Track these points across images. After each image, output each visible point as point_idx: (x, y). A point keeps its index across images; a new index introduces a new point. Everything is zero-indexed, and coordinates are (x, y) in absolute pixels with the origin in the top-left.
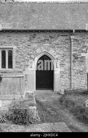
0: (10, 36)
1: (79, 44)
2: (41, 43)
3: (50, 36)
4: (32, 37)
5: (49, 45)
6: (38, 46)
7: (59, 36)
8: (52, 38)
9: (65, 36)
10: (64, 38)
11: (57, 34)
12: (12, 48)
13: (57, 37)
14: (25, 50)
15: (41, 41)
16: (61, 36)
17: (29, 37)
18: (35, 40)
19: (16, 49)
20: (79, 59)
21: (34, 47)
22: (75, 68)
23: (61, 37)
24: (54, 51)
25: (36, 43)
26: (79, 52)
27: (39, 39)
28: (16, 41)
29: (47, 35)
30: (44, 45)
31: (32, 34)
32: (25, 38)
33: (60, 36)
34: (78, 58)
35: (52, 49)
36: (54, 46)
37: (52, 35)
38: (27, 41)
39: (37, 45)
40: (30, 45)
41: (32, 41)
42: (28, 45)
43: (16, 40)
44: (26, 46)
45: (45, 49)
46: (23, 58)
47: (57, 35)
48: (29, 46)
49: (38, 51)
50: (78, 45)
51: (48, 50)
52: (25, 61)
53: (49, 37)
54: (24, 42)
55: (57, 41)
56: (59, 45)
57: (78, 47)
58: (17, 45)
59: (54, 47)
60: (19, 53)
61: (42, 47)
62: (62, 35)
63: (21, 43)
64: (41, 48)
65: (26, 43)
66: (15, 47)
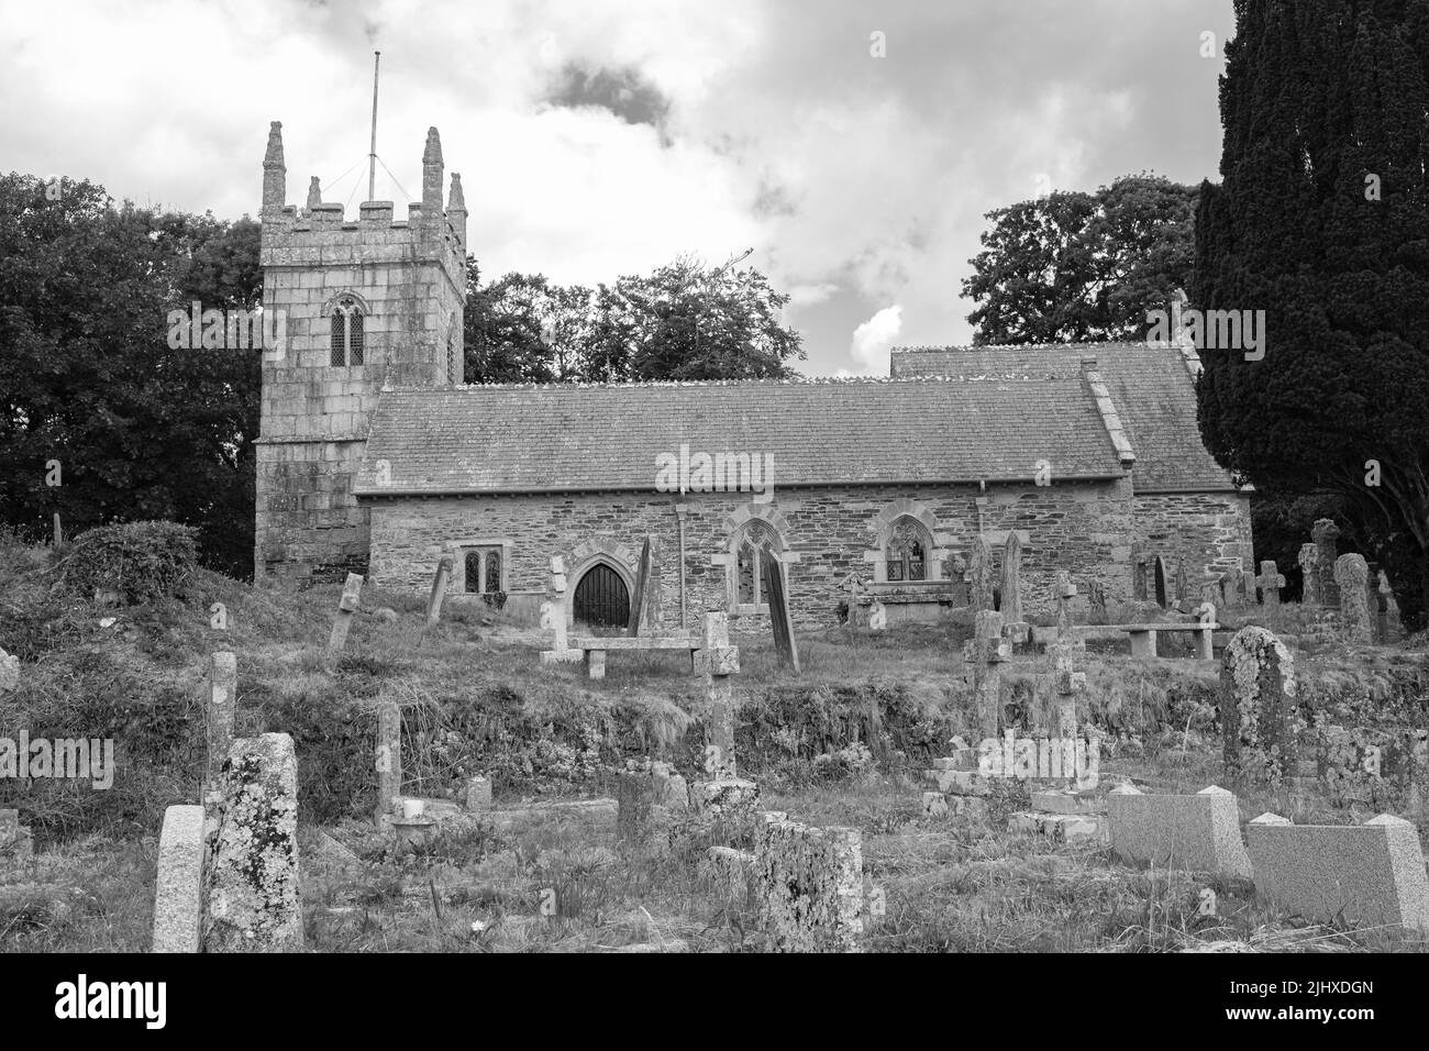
0: (493, 510)
1: (705, 528)
2: (588, 527)
3: (615, 507)
4: (560, 510)
5: (612, 532)
6: (580, 537)
7: (641, 505)
8: (623, 511)
9: (659, 504)
10: (660, 510)
11: (636, 500)
12: (501, 546)
13: (635, 508)
14: (538, 551)
15: (589, 522)
16: (651, 504)
17: (552, 509)
18: (570, 521)
19: (511, 548)
20: (707, 574)
21: (567, 539)
22: (695, 601)
23: (649, 509)
24: (628, 551)
25: (573, 527)
26: (704, 553)
27: (583, 516)
28: (512, 524)
29: (608, 504)
30: (597, 532)
31: (562, 501)
32: (540, 513)
33: (646, 505)
34: (703, 570)
35: (621, 546)
36: (629, 534)
37: (622, 502)
38: (545, 521)
39: (576, 535)
40: (555, 536)
41: (561, 523)
42: (550, 536)
43: (511, 520)
44: (543, 537)
45: (602, 544)
46: (533, 574)
47: (636, 503)
48: (551, 539)
49: (580, 551)
50: (703, 530)
51: (612, 548)
52: (539, 584)
53: (612, 509)
54: (536, 527)
55: (636, 522)
56: (644, 532)
57: (701, 537)
58: (517, 535)
59: (629, 540)
60: (521, 559)
61: (592, 541)
62: (652, 501)
63: (526, 528)
64: (589, 544)
65: (544, 529)
66: (508, 543)
